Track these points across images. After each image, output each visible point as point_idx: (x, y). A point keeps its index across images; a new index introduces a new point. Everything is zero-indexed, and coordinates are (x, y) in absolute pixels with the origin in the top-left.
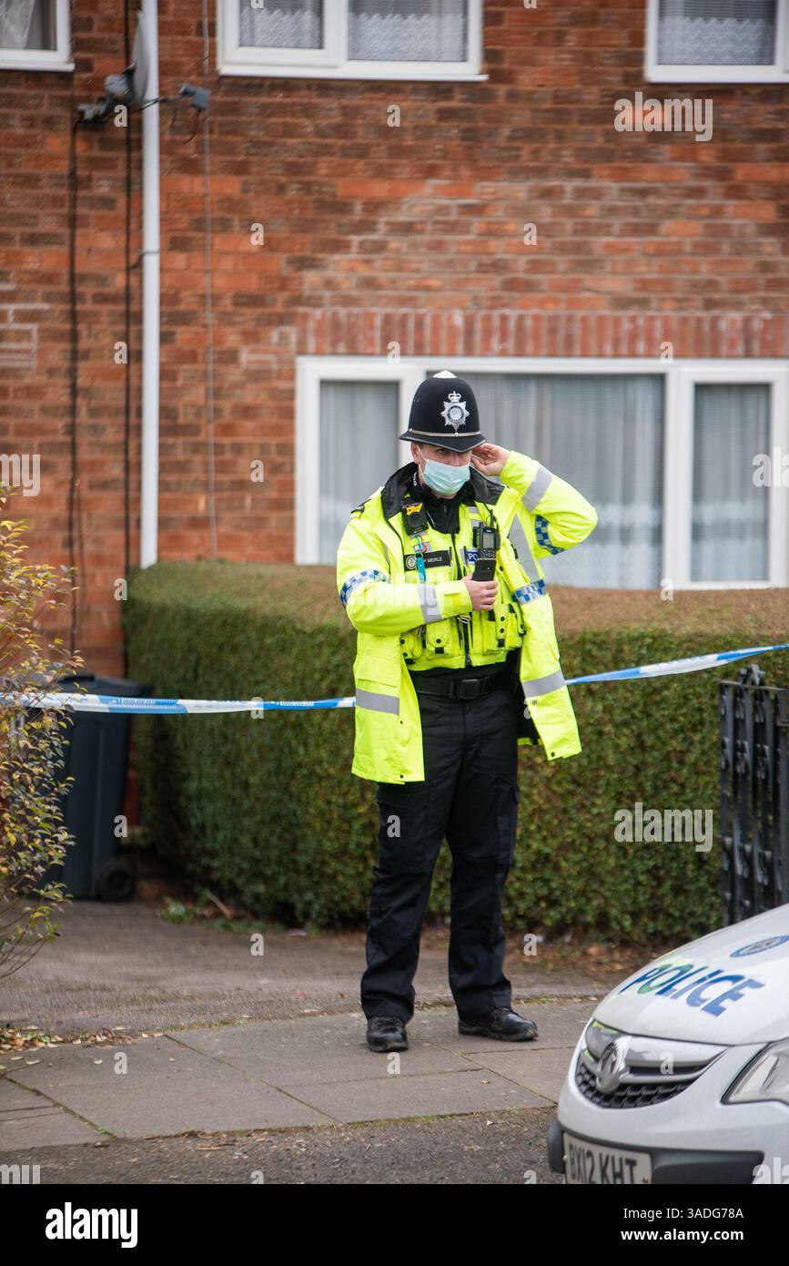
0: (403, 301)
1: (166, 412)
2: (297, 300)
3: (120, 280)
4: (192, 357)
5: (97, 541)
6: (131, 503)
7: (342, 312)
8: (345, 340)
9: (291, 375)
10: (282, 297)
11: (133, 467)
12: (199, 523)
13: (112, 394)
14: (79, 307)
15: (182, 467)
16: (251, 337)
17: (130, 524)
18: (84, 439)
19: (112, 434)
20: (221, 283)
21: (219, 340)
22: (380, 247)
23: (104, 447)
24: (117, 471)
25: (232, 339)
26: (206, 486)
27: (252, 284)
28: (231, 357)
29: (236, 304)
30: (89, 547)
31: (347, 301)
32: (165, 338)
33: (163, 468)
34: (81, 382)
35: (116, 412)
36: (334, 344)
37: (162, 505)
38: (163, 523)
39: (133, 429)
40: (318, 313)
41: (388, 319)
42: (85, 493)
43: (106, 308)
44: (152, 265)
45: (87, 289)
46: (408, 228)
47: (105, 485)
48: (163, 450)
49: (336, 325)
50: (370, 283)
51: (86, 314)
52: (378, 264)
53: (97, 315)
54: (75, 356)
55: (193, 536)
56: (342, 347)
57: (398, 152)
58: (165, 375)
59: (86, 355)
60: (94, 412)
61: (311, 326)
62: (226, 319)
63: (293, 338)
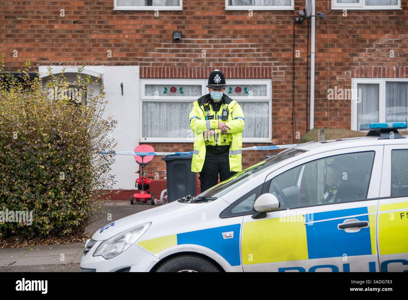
0: (379, 64)
1: (316, 91)
2: (352, 64)
3: (306, 60)
4: (324, 78)
5: (299, 123)
6: (308, 114)
7: (363, 67)
8: (364, 74)
9: (350, 83)
10: (347, 63)
11: (308, 105)
12: (325, 119)
13: (304, 87)
14: (295, 66)
15: (321, 105)
16: (339, 73)
17: (307, 119)
18: (296, 98)
19: (303, 97)
20: (331, 60)
21: (331, 74)
22: (374, 51)
23: (301, 100)
24: (305, 106)
25: (334, 74)
26: (327, 109)
27: (340, 60)
28: (334, 78)
29: (335, 65)
30: (297, 125)
31: (365, 64)
32: (316, 74)
33: (316, 105)
34: (295, 84)
35: (304, 92)
36: (361, 75)
37: (315, 114)
38: (315, 119)
39: (308, 96)
40: (357, 67)
41: (375, 69)
42: (297, 112)
43: (301, 67)
44: (313, 56)
45: (297, 62)
46: (381, 46)
47: (301, 110)
48: (315, 101)
49: (362, 70)
50: (371, 60)
51: (297, 68)
52: (373, 55)
53: (299, 68)
54: (294, 78)
55: (324, 122)
56: (363, 76)
57: (378, 27)
58: (316, 82)
59: (297, 78)
60: (299, 92)
61: (355, 70)
62: (333, 69)
63: (350, 74)
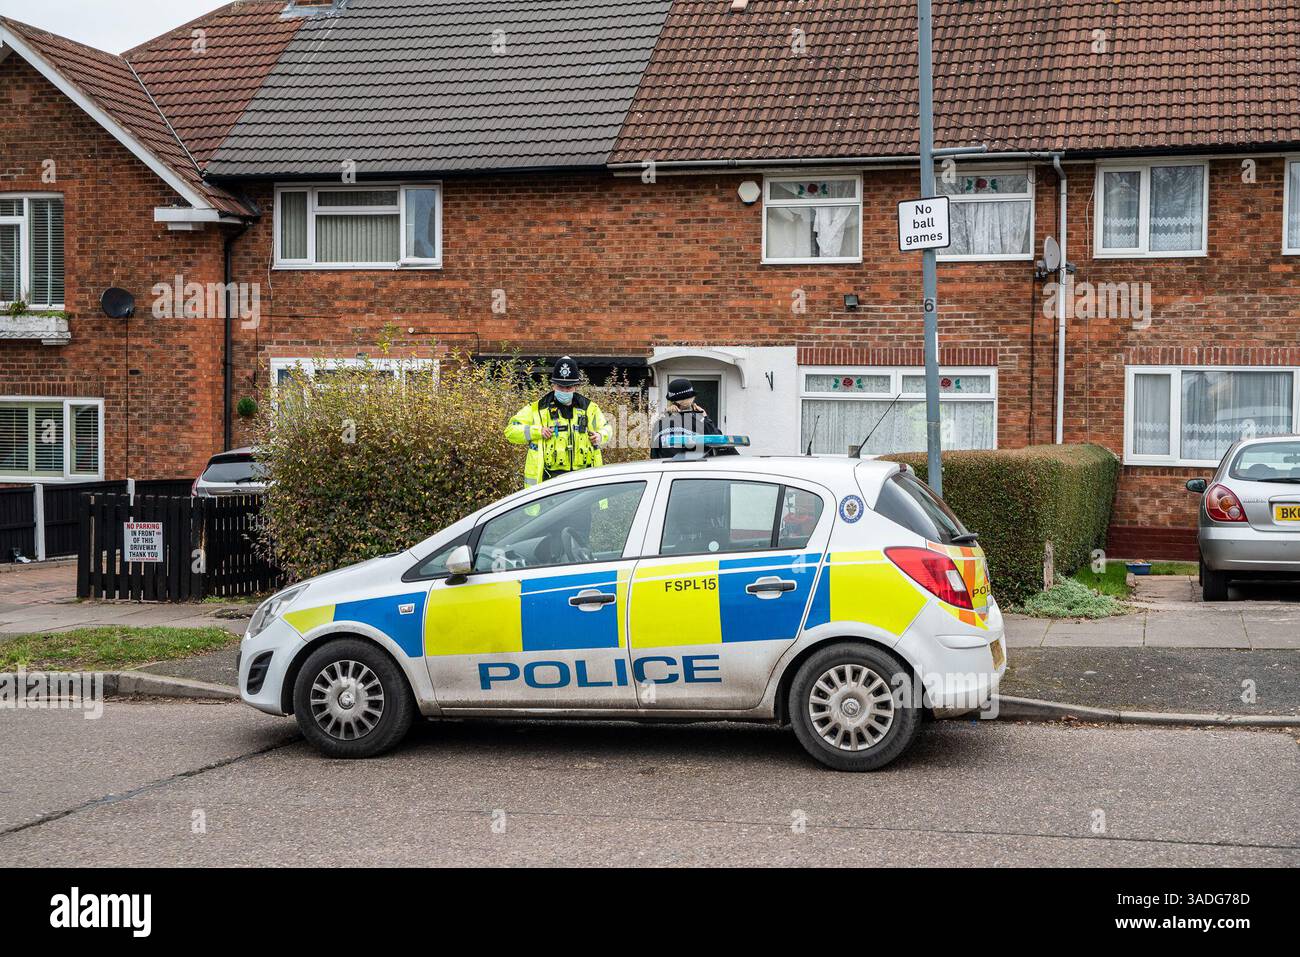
0: (1171, 343)
1: (1066, 386)
2: (1126, 343)
3: (1052, 336)
4: (1081, 365)
5: (1041, 435)
6: (1054, 421)
7: (1144, 348)
8: (1146, 358)
9: (1123, 372)
10: (1118, 342)
11: (1054, 407)
12: (1081, 429)
13: (1048, 380)
14: (1035, 347)
15: (1076, 408)
16: (1105, 358)
17: (1053, 429)
18: (1035, 396)
19: (1048, 395)
20: (1093, 337)
21: (1092, 359)
22: (1162, 322)
23: (1044, 400)
24: (1049, 409)
25: (1097, 358)
26: (1085, 415)
27: (1106, 337)
28: (1097, 365)
29: (1099, 345)
30: (1037, 438)
31: (1147, 343)
32: (1067, 359)
33: (1066, 408)
34: (1034, 375)
35: (1049, 386)
36: (1141, 360)
37: (1064, 423)
38: (1065, 429)
39: (1055, 393)
40: (1134, 348)
41: (1164, 350)
42: (1035, 416)
43: (1045, 347)
44: (1062, 331)
45: (1038, 341)
46: (1174, 315)
47: (1044, 414)
48: (1065, 401)
49: (1142, 353)
50: (1157, 336)
51: (1036, 350)
52: (1160, 329)
53: (1042, 350)
54: (1033, 365)
55: (1080, 434)
56: (1144, 362)
57: (1169, 285)
58: (1067, 372)
59: (1037, 365)
60: (1040, 386)
61: (1131, 353)
62: (1094, 351)
63: (1123, 358)
